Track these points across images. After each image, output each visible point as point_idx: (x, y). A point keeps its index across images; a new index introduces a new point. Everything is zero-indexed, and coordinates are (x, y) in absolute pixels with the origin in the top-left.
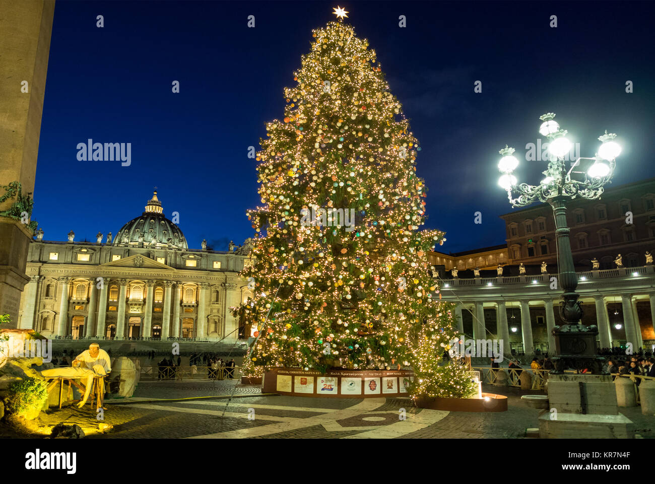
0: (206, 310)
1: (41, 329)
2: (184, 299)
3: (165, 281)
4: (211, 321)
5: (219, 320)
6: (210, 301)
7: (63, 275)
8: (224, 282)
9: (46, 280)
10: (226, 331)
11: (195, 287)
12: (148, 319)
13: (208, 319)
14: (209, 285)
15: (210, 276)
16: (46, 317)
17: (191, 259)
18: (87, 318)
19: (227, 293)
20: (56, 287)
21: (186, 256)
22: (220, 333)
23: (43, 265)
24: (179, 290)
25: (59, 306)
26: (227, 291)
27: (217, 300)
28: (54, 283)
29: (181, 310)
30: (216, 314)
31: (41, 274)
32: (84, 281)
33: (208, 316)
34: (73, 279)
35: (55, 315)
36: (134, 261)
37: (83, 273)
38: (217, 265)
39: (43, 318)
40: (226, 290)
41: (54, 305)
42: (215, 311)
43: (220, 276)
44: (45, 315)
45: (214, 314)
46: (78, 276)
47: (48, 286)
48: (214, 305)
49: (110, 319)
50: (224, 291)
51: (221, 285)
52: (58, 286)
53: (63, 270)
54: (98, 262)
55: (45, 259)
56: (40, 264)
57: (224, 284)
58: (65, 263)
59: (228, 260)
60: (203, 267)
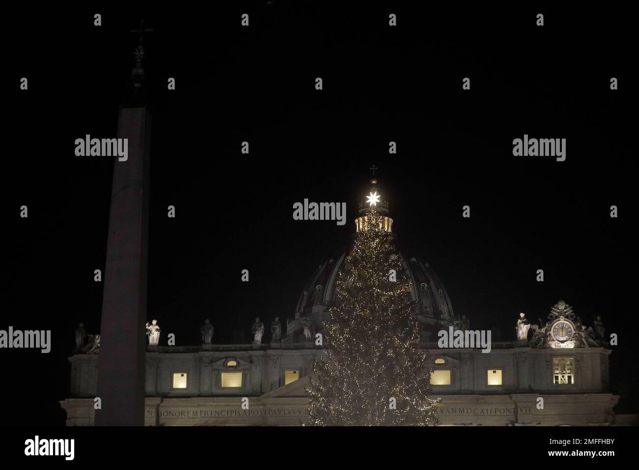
7: (198, 421)
8: (512, 417)
15: (483, 407)
17: (440, 367)
21: (428, 361)
23: (162, 401)
31: (161, 421)
37: (233, 415)
38: (495, 379)
43: (504, 405)
53: (198, 410)
54: (259, 389)
55: (164, 389)
56: (156, 400)
57: (512, 422)
58: (201, 396)
59: (517, 364)
60: (465, 385)
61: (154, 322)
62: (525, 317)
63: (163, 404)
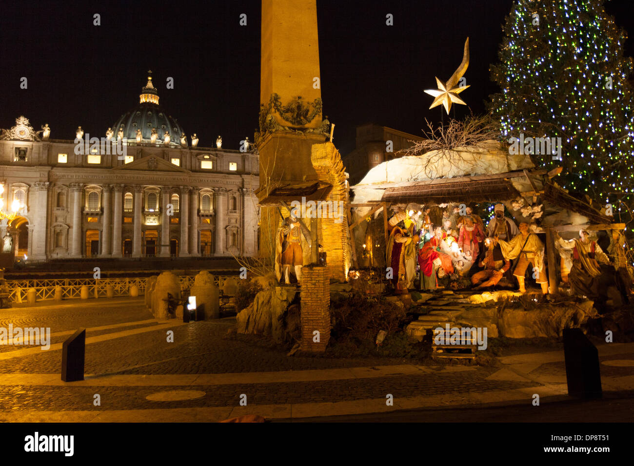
0: (224, 220)
1: (55, 245)
2: (201, 208)
3: (182, 187)
4: (230, 233)
5: (237, 231)
6: (228, 209)
7: (73, 180)
8: (241, 186)
9: (56, 187)
10: (245, 244)
11: (211, 193)
12: (165, 232)
13: (226, 230)
14: (227, 191)
15: (227, 180)
16: (59, 231)
17: (207, 160)
18: (102, 232)
19: (245, 199)
20: (67, 196)
21: (201, 156)
22: (239, 247)
23: (52, 169)
24: (196, 197)
25: (72, 218)
26: (245, 197)
27: (235, 208)
28: (64, 191)
29: (199, 219)
30: (234, 225)
31: (51, 180)
32: (97, 188)
33: (227, 227)
34: (85, 186)
35: (68, 229)
36: (148, 163)
37: (95, 178)
38: (233, 167)
39: (56, 232)
40: (243, 196)
41: (66, 217)
42: (233, 221)
43: (237, 180)
44: (58, 229)
45: (232, 225)
46: (91, 182)
47: (59, 194)
48: (232, 214)
49: (126, 232)
50: (242, 197)
51: (239, 190)
52: (69, 195)
53: (74, 174)
54: (111, 165)
55: (53, 162)
56: (48, 168)
57: (241, 188)
58: (76, 167)
59: (244, 161)
60: (219, 169)
61: (47, 125)
62: (248, 139)
63: (52, 170)
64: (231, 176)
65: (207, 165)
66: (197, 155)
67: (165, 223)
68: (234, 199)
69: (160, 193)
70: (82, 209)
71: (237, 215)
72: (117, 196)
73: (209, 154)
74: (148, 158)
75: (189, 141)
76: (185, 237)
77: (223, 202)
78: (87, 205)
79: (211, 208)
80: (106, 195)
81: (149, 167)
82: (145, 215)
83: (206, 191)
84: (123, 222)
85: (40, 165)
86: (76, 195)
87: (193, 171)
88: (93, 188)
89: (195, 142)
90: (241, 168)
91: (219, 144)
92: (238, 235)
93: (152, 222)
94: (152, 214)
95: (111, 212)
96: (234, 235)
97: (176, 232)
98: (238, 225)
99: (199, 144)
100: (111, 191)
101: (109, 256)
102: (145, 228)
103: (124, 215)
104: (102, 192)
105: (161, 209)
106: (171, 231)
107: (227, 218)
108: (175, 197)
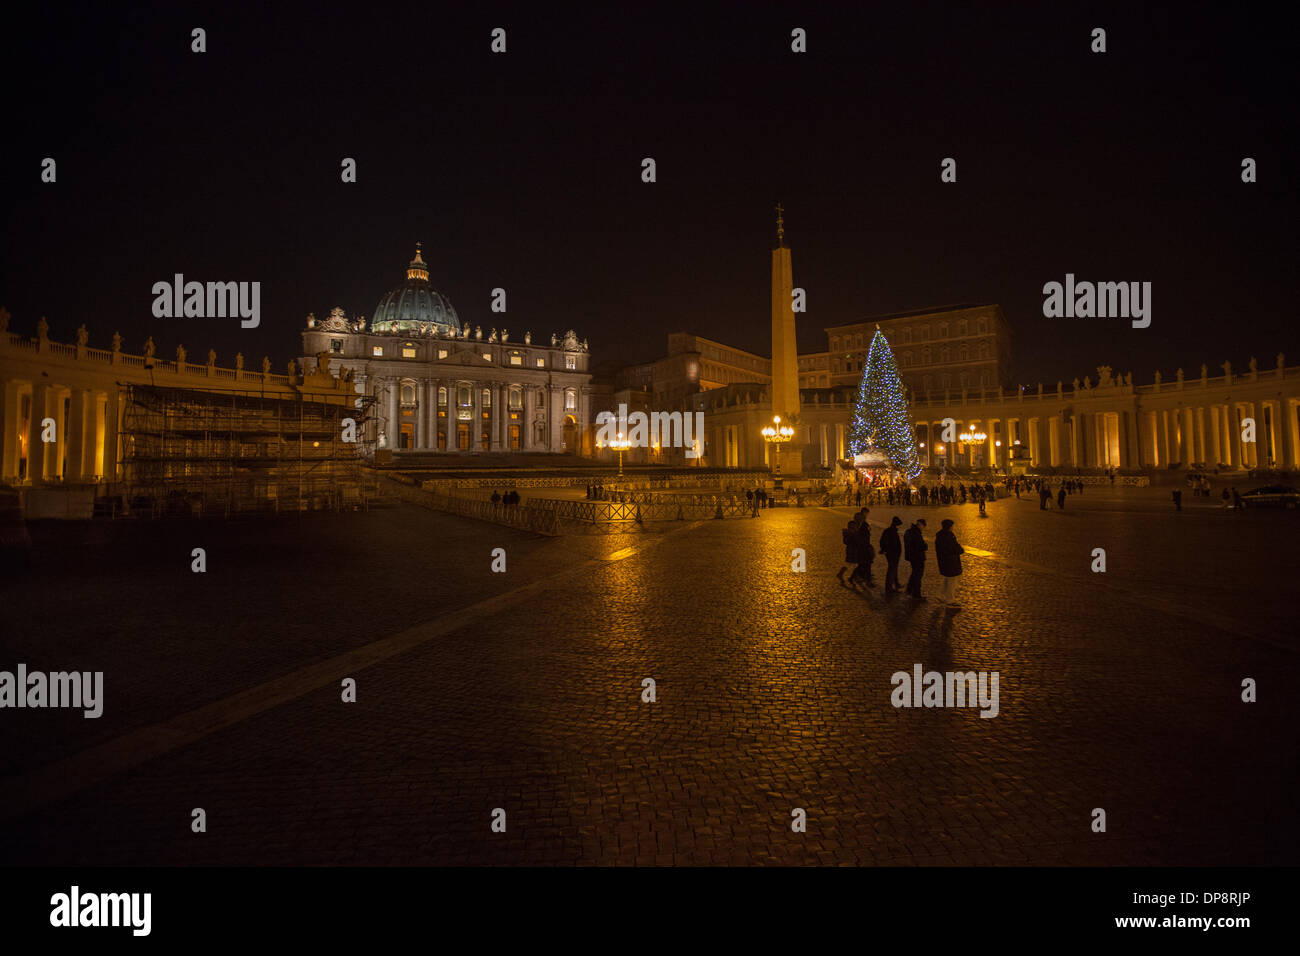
0: (532, 415)
2: (511, 403)
3: (493, 382)
4: (538, 428)
5: (545, 427)
6: (536, 405)
8: (548, 382)
9: (373, 382)
10: (552, 440)
11: (520, 389)
12: (477, 426)
13: (534, 425)
14: (535, 387)
16: (376, 424)
18: (417, 425)
19: (553, 396)
20: (384, 389)
23: (369, 362)
24: (506, 392)
25: (389, 412)
26: (553, 394)
27: (542, 404)
28: (381, 384)
29: (509, 415)
30: (542, 420)
32: (411, 382)
33: (534, 422)
34: (400, 380)
36: (461, 358)
37: (411, 371)
38: (541, 363)
40: (551, 393)
41: (382, 411)
42: (541, 416)
43: (544, 376)
45: (540, 421)
46: (407, 376)
47: (375, 387)
48: (540, 410)
49: (441, 426)
50: (549, 394)
51: (546, 387)
52: (386, 388)
53: (390, 367)
54: (425, 360)
55: (368, 355)
56: (366, 361)
57: (548, 385)
58: (392, 360)
59: (551, 357)
60: (528, 365)
62: (555, 335)
63: (370, 364)
64: (539, 372)
65: (516, 361)
66: (508, 350)
67: (478, 418)
68: (541, 394)
69: (472, 388)
70: (398, 402)
71: (544, 411)
72: (432, 390)
73: (518, 350)
74: (462, 353)
75: (499, 336)
76: (496, 433)
77: (531, 396)
78: (402, 399)
79: (520, 403)
80: (420, 389)
81: (463, 362)
82: (458, 408)
83: (515, 387)
84: (438, 417)
85: (357, 358)
86: (392, 388)
87: (505, 367)
88: (408, 381)
89: (504, 338)
90: (548, 364)
91: (528, 341)
92: (544, 431)
93: (465, 417)
94: (464, 409)
95: (426, 407)
96: (541, 430)
97: (487, 427)
98: (545, 421)
99: (508, 340)
100: (426, 385)
101: (425, 450)
102: (458, 422)
103: (439, 409)
104: (417, 386)
105: (473, 403)
106: (484, 426)
107: (535, 414)
108: (487, 392)
